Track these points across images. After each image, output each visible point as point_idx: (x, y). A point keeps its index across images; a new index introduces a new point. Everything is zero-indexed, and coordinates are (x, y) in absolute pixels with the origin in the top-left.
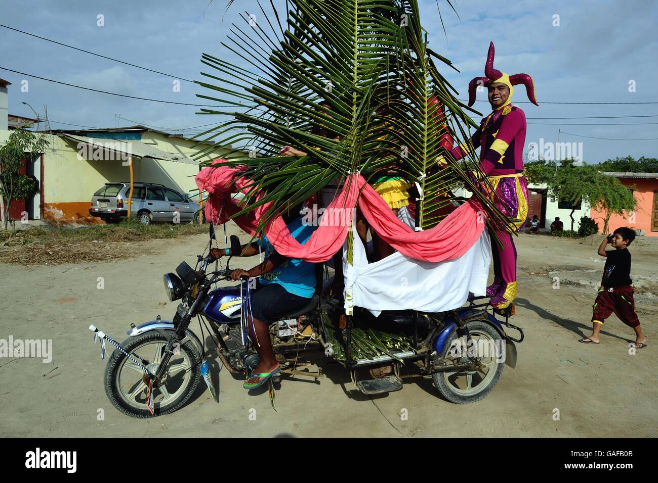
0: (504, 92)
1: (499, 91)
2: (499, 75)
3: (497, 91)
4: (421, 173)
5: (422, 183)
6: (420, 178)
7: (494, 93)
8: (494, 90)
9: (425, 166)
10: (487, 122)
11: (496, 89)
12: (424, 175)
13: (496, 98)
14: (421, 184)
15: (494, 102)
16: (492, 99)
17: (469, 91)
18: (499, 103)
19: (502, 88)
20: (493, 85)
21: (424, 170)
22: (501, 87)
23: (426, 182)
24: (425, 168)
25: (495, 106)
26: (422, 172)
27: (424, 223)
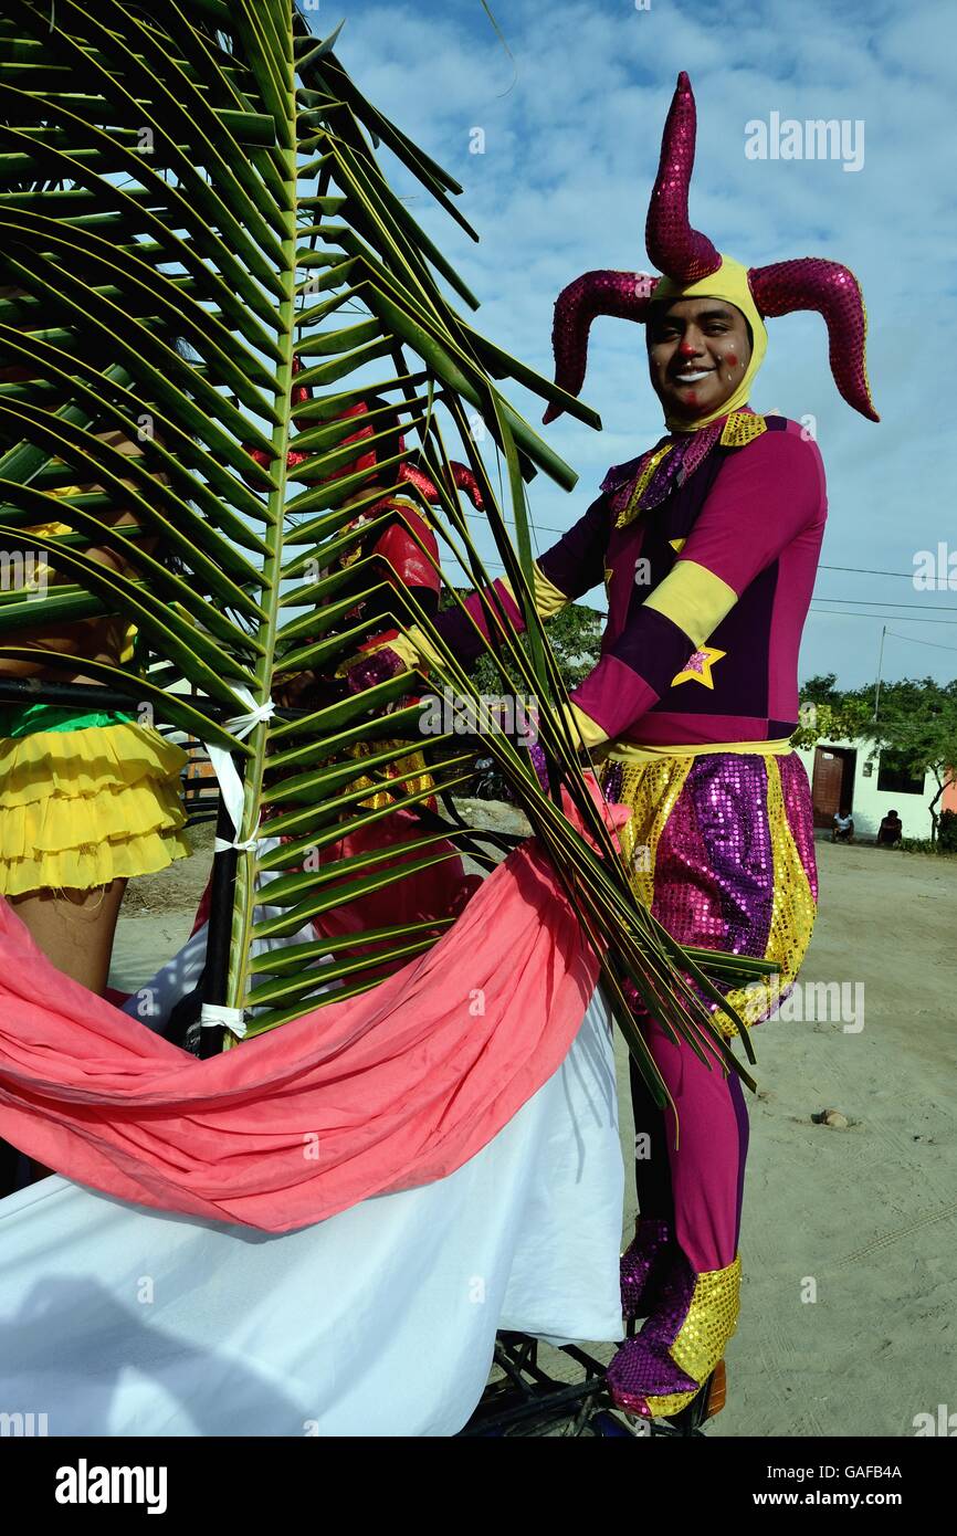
0: (728, 344)
1: (704, 339)
2: (709, 261)
3: (695, 339)
4: (243, 695)
5: (249, 756)
6: (237, 729)
7: (682, 345)
8: (683, 332)
9: (268, 660)
10: (643, 481)
11: (692, 329)
12: (262, 710)
13: (689, 371)
14: (241, 759)
15: (683, 393)
16: (667, 378)
17: (557, 338)
18: (703, 395)
19: (718, 322)
20: (679, 309)
21: (265, 683)
22: (716, 320)
23: (276, 746)
24: (269, 668)
25: (680, 410)
26: (254, 689)
27: (260, 984)
